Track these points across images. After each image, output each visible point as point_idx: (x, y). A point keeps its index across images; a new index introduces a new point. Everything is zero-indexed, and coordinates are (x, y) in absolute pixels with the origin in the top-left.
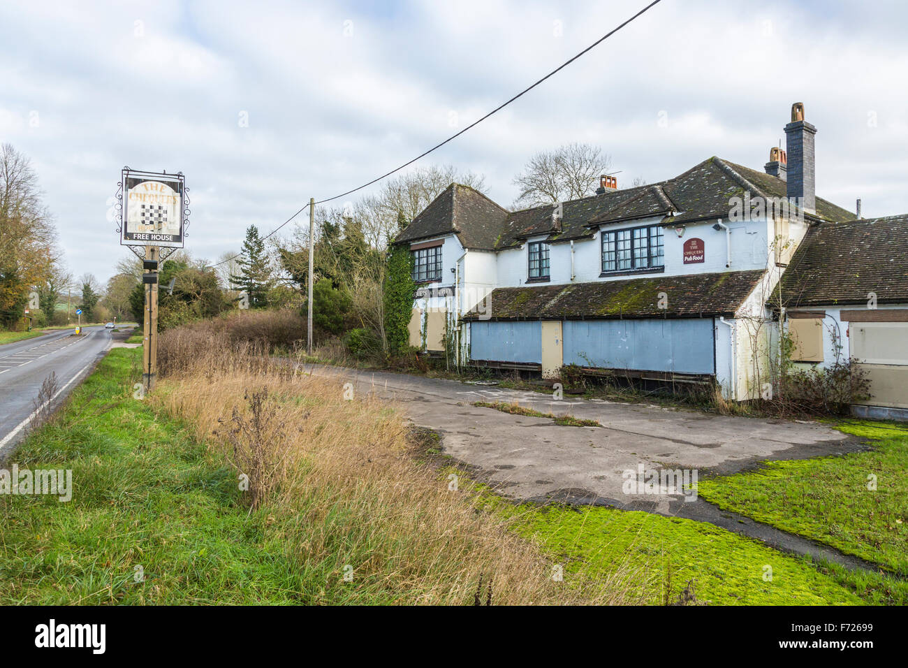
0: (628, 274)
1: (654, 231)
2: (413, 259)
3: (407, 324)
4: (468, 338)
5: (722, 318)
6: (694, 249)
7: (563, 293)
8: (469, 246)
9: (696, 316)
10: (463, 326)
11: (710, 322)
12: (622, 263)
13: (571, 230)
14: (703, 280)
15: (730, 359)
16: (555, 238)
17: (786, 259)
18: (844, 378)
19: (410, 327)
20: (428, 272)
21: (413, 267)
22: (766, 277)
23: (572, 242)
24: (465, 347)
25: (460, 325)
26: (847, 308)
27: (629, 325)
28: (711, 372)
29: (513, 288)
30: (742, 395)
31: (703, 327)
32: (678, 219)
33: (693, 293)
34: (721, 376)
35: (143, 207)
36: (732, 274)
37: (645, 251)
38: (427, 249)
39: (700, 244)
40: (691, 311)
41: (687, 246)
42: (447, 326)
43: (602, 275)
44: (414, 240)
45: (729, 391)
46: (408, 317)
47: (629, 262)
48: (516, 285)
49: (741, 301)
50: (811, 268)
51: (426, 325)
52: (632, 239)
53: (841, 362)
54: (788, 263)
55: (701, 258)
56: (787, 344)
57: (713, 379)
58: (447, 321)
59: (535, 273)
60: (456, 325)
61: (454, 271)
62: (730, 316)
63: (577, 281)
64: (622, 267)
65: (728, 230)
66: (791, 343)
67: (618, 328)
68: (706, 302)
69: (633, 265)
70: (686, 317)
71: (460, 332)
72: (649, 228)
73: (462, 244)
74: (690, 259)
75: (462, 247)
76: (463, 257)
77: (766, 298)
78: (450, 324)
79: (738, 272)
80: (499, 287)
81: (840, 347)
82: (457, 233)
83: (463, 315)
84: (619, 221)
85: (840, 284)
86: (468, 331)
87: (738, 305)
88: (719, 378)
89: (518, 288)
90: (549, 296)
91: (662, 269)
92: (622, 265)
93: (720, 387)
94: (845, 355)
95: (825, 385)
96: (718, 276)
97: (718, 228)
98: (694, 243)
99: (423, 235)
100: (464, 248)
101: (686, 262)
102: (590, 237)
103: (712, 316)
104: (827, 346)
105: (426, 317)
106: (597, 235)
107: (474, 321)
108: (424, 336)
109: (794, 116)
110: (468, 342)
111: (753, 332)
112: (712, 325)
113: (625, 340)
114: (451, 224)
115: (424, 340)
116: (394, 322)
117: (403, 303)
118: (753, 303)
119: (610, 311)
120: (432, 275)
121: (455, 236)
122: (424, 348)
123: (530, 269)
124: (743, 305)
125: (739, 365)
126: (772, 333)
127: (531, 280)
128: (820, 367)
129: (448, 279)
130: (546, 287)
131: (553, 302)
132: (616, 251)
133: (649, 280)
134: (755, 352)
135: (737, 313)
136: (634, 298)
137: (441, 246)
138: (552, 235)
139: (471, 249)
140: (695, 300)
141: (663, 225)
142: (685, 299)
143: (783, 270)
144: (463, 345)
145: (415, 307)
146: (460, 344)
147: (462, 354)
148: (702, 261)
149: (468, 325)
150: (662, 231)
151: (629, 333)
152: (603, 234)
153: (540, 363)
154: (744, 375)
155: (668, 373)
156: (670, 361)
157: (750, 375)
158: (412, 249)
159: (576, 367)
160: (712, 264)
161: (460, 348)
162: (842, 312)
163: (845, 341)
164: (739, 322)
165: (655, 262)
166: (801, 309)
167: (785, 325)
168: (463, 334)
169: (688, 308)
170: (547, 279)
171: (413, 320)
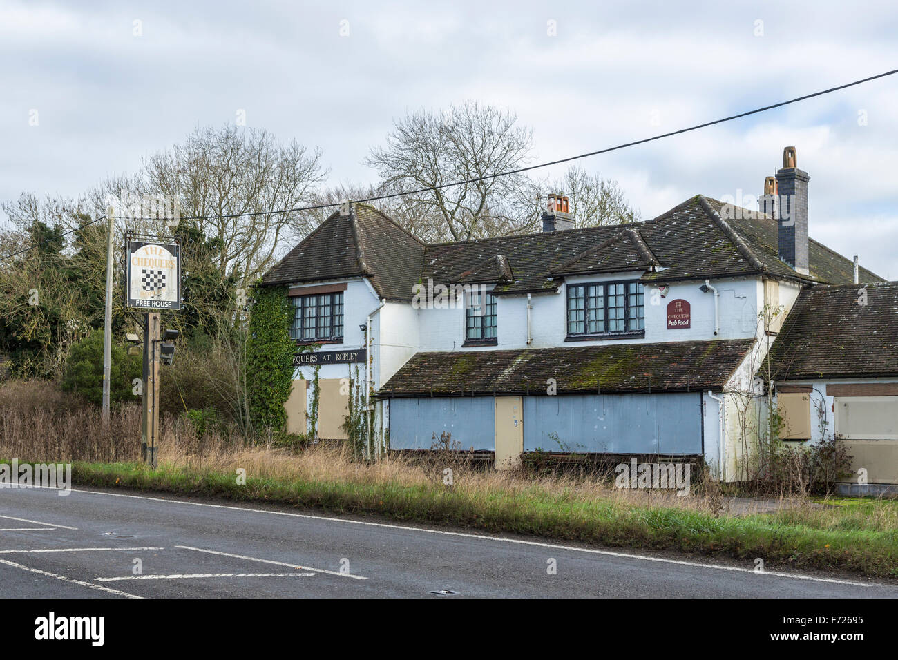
0: (601, 338)
1: (633, 288)
2: (292, 310)
3: (283, 401)
4: (386, 420)
5: (710, 392)
6: (679, 313)
7: (518, 361)
8: (386, 295)
9: (683, 391)
10: (378, 405)
11: (697, 397)
12: (593, 324)
13: (525, 280)
14: (689, 348)
15: (719, 437)
16: (506, 289)
17: (776, 327)
18: (829, 456)
19: (288, 406)
20: (318, 328)
21: (292, 321)
22: (756, 347)
23: (529, 295)
24: (381, 433)
25: (373, 403)
26: (832, 382)
27: (607, 400)
28: (699, 452)
29: (445, 353)
30: (730, 476)
31: (691, 401)
32: (661, 276)
33: (679, 364)
34: (709, 456)
36: (720, 343)
37: (621, 312)
38: (318, 295)
39: (686, 306)
40: (678, 384)
41: (671, 308)
42: (351, 404)
43: (568, 340)
44: (295, 282)
45: (718, 471)
46: (285, 392)
47: (601, 324)
48: (448, 348)
49: (731, 374)
50: (801, 337)
51: (315, 403)
52: (606, 296)
53: (826, 438)
54: (778, 331)
55: (687, 323)
56: (776, 421)
57: (700, 459)
58: (351, 398)
59: (475, 334)
60: (368, 402)
61: (364, 328)
62: (718, 390)
63: (535, 346)
64: (593, 330)
65: (716, 292)
66: (780, 419)
67: (593, 403)
68: (693, 375)
69: (606, 327)
70: (672, 391)
71: (373, 412)
72: (627, 284)
73: (378, 292)
74: (674, 324)
75: (377, 296)
76: (378, 310)
77: (755, 370)
78: (357, 401)
79: (727, 341)
80: (422, 351)
81: (825, 423)
82: (369, 276)
83: (378, 388)
84: (590, 273)
85: (827, 357)
86: (385, 411)
87: (727, 379)
88: (707, 459)
89: (452, 353)
90: (500, 364)
91: (642, 334)
92: (593, 328)
93: (708, 468)
94: (831, 430)
95: (811, 463)
96: (705, 345)
97: (705, 289)
98: (679, 305)
99: (312, 276)
100: (381, 298)
101: (670, 327)
102: (553, 291)
103: (700, 390)
104: (814, 422)
105: (316, 392)
106: (562, 289)
107: (396, 397)
108: (313, 420)
109: (786, 161)
110: (385, 426)
111: (742, 408)
112: (700, 403)
113: (602, 419)
114: (359, 264)
115: (313, 424)
116: (261, 399)
117: (277, 373)
118: (742, 377)
119: (585, 384)
120: (327, 333)
121: (366, 281)
122: (313, 436)
123: (468, 328)
124: (732, 379)
125: (727, 443)
126: (761, 410)
127: (469, 342)
128: (807, 445)
129: (352, 341)
130: (493, 353)
131: (506, 373)
132: (586, 310)
133: (626, 346)
134: (743, 429)
135: (725, 387)
136: (611, 368)
137: (342, 293)
138: (500, 284)
139: (390, 300)
140: (682, 372)
141: (644, 282)
142: (671, 371)
143: (772, 339)
144: (377, 429)
145: (296, 377)
146: (372, 429)
147: (376, 443)
148: (688, 326)
149: (386, 403)
150: (642, 288)
151: (607, 411)
152: (569, 287)
153: (492, 450)
154: (732, 455)
155: (652, 455)
156: (655, 442)
157: (739, 455)
158: (291, 294)
159: (543, 453)
160: (698, 331)
161: (372, 435)
162: (828, 386)
163: (830, 417)
164: (728, 397)
165: (634, 326)
166: (789, 383)
167: (774, 400)
168: (377, 415)
169: (673, 382)
170: (494, 341)
171: (293, 397)
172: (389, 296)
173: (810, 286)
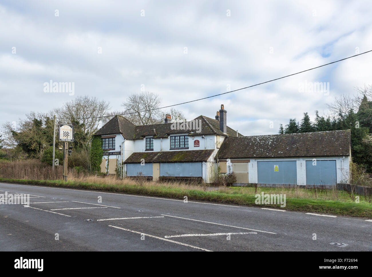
0: (178, 149)
1: (186, 137)
2: (102, 142)
3: (100, 164)
4: (126, 169)
5: (204, 162)
6: (197, 143)
7: (158, 155)
8: (126, 138)
9: (197, 162)
10: (124, 165)
11: (201, 163)
12: (176, 146)
13: (160, 135)
14: (199, 152)
15: (206, 173)
16: (155, 137)
17: (219, 147)
18: (231, 177)
19: (101, 166)
20: (109, 146)
21: (102, 144)
22: (214, 151)
23: (161, 139)
24: (125, 172)
25: (123, 165)
26: (232, 160)
27: (180, 164)
28: (201, 176)
29: (140, 153)
30: (208, 182)
31: (199, 164)
32: (193, 134)
33: (197, 155)
34: (204, 177)
35: (64, 132)
36: (206, 150)
37: (183, 143)
38: (109, 138)
39: (198, 141)
40: (196, 160)
41: (195, 142)
42: (117, 165)
43: (170, 149)
44: (103, 135)
45: (205, 181)
46: (100, 162)
47: (179, 146)
48: (141, 152)
49: (209, 158)
50: (224, 149)
51: (108, 165)
52: (180, 139)
53: (230, 173)
54: (220, 148)
55: (198, 145)
56: (219, 169)
57: (202, 178)
58: (117, 164)
59: (148, 148)
60: (121, 164)
61: (120, 146)
62: (206, 161)
63: (162, 151)
64: (177, 147)
65: (205, 139)
66: (220, 168)
67: (176, 165)
68: (200, 158)
69: (180, 146)
70: (195, 162)
71: (122, 167)
72: (184, 136)
73: (124, 137)
74: (196, 146)
75: (124, 139)
76: (124, 142)
77: (214, 157)
78: (119, 164)
79: (208, 150)
80: (135, 152)
81: (230, 169)
82: (122, 134)
83: (124, 161)
84: (176, 133)
85: (231, 154)
86: (126, 167)
87: (208, 159)
88: (203, 178)
89: (142, 153)
90: (154, 155)
91: (188, 148)
92: (176, 147)
93: (203, 180)
94: (231, 171)
95: (227, 178)
96: (203, 151)
97: (203, 138)
98: (197, 141)
99: (107, 133)
100: (125, 139)
101: (195, 147)
102: (167, 138)
103: (202, 162)
104: (228, 169)
105: (108, 162)
106: (169, 137)
107: (128, 163)
108: (107, 169)
109: (221, 108)
110: (126, 170)
111: (211, 166)
112: (201, 164)
113: (178, 168)
114: (119, 131)
115: (107, 170)
116: (94, 164)
117: (98, 157)
118: (211, 158)
119: (174, 160)
120: (111, 147)
121: (121, 135)
122: (107, 173)
123: (146, 147)
124: (209, 159)
125: (208, 174)
126: (216, 166)
127: (146, 150)
128: (226, 174)
129: (117, 149)
130: (152, 152)
131: (156, 157)
132: (175, 142)
133: (184, 151)
134: (212, 171)
135: (207, 161)
136: (181, 156)
137: (115, 137)
138: (154, 136)
139: (127, 139)
140: (197, 157)
141: (189, 136)
142: (195, 157)
143: (218, 149)
144: (124, 171)
145: (103, 158)
146: (122, 171)
147: (123, 175)
148: (199, 146)
149: (126, 165)
150: (188, 137)
151: (180, 167)
152: (171, 137)
153: (152, 176)
154: (209, 177)
155: (190, 177)
156: (191, 174)
157: (210, 177)
158: (102, 138)
159: (164, 177)
160: (201, 147)
161: (122, 172)
162: (231, 160)
163: (231, 168)
164: (208, 163)
165: (186, 146)
166: (222, 160)
167: (219, 164)
168: (124, 168)
169: (195, 160)
170: (153, 150)
171: (102, 163)
172: (127, 138)
173: (227, 137)
